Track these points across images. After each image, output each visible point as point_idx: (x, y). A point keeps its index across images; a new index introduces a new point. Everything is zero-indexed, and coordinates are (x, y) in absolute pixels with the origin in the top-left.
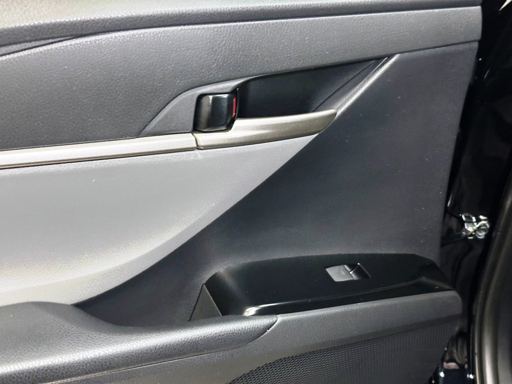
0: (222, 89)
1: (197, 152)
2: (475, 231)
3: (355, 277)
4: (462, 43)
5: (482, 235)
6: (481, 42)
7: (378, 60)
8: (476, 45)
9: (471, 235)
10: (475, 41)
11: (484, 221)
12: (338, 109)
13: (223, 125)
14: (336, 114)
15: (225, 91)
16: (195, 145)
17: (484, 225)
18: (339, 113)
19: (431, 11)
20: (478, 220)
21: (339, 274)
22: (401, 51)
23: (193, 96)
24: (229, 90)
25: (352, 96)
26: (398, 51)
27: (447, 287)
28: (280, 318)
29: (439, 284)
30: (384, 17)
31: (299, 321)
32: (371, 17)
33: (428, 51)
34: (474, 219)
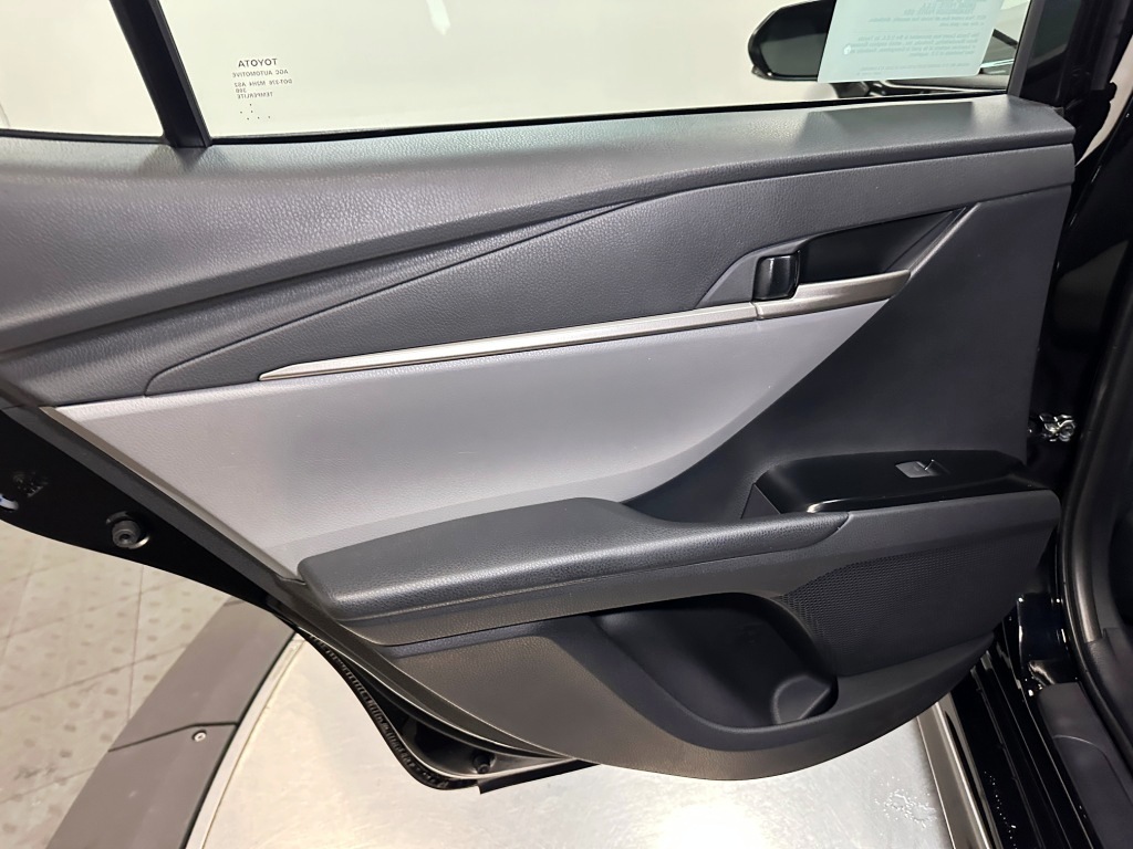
0: (785, 250)
1: (756, 323)
2: (1058, 432)
3: (931, 473)
4: (1053, 187)
5: (1066, 438)
6: (1074, 185)
7: (956, 211)
8: (1069, 189)
9: (1054, 437)
10: (1066, 185)
11: (1068, 420)
12: (913, 269)
13: (784, 292)
14: (909, 274)
15: (787, 252)
16: (755, 315)
17: (1068, 425)
18: (912, 274)
19: (1015, 151)
20: (1062, 420)
21: (912, 470)
22: (982, 198)
23: (753, 259)
24: (791, 251)
25: (927, 254)
26: (978, 199)
27: (1040, 486)
28: (852, 515)
29: (1031, 484)
30: (962, 160)
31: (875, 518)
32: (947, 161)
33: (1013, 198)
34: (1056, 419)
